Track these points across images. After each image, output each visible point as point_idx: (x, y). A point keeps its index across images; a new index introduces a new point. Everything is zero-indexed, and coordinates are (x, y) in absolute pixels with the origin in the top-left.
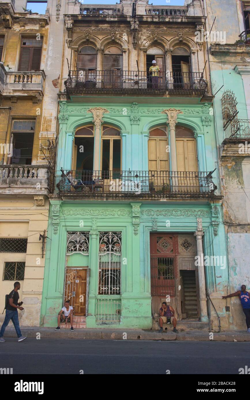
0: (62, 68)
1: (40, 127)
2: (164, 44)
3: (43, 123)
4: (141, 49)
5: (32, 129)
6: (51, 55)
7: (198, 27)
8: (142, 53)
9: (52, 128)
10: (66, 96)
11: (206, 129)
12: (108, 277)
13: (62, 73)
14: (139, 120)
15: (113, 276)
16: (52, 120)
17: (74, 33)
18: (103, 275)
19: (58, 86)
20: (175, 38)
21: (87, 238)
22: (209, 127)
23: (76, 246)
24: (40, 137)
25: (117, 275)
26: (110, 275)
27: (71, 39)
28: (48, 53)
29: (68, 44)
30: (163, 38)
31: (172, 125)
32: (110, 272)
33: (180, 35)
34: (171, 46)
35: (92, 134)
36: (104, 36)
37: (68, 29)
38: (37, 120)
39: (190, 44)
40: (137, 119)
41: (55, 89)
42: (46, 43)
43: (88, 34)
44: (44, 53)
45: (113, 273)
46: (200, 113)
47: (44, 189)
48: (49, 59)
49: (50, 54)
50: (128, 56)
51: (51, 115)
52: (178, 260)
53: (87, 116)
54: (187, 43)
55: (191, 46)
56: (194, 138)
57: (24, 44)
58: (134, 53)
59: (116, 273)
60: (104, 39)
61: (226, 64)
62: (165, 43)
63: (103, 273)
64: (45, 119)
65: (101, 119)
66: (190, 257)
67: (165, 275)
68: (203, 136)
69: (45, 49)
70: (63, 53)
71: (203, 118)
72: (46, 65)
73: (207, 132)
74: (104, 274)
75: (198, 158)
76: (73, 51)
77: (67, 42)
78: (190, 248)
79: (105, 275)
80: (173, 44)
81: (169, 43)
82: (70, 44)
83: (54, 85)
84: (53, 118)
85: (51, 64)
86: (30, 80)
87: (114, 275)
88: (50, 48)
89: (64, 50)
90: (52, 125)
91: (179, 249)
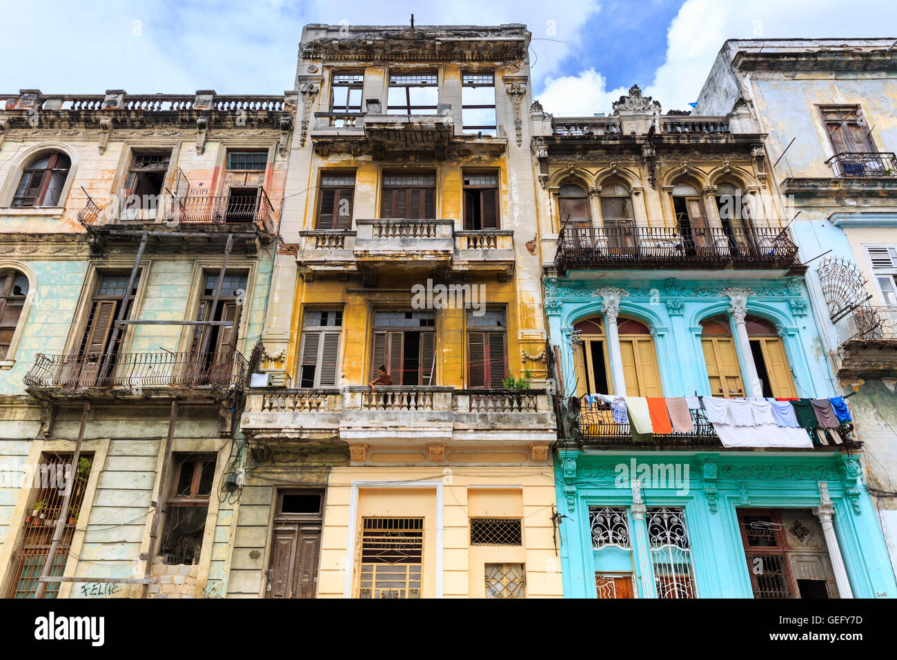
0: (538, 222)
1: (515, 321)
2: (700, 180)
3: (521, 316)
4: (664, 189)
5: (499, 324)
6: (517, 202)
7: (755, 150)
8: (666, 194)
9: (537, 323)
10: (558, 270)
11: (800, 323)
12: (673, 591)
13: (539, 230)
14: (682, 307)
15: (682, 590)
16: (536, 309)
17: (550, 164)
18: (663, 589)
19: (536, 251)
20: (718, 169)
21: (624, 518)
22: (804, 318)
23: (607, 533)
24: (520, 338)
25: (689, 589)
26: (676, 588)
27: (546, 175)
28: (511, 198)
29: (543, 183)
30: (698, 170)
31: (740, 316)
32: (675, 583)
33: (725, 163)
34: (713, 183)
35: (600, 332)
36: (599, 169)
37: (541, 160)
38: (510, 310)
39: (743, 178)
40: (679, 307)
41: (532, 257)
42: (505, 182)
43: (572, 166)
44: (504, 199)
45: (681, 585)
46: (784, 293)
47: (552, 431)
48: (516, 208)
49: (516, 198)
50: (645, 200)
51: (533, 300)
52: (790, 560)
53: (593, 302)
54: (739, 176)
55: (745, 181)
56: (778, 336)
57: (467, 183)
58: (653, 195)
59: (687, 585)
60: (600, 173)
61: (813, 210)
62: (702, 178)
63: (664, 585)
64: (524, 307)
65: (617, 307)
66: (812, 554)
67: (763, 589)
68: (797, 333)
69: (506, 192)
70: (536, 197)
71: (793, 303)
72: (512, 218)
73: (804, 328)
74: (666, 586)
75: (795, 373)
76: (551, 193)
77: (540, 181)
78: (807, 538)
79: (668, 589)
80: (715, 179)
81: (709, 177)
82: (545, 184)
83: (529, 250)
84: (536, 306)
85: (519, 215)
86: (492, 243)
87: (684, 589)
88: (514, 190)
89: (535, 192)
90: (537, 319)
91: (788, 539)
